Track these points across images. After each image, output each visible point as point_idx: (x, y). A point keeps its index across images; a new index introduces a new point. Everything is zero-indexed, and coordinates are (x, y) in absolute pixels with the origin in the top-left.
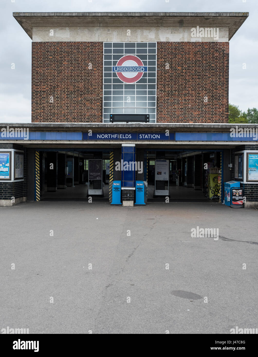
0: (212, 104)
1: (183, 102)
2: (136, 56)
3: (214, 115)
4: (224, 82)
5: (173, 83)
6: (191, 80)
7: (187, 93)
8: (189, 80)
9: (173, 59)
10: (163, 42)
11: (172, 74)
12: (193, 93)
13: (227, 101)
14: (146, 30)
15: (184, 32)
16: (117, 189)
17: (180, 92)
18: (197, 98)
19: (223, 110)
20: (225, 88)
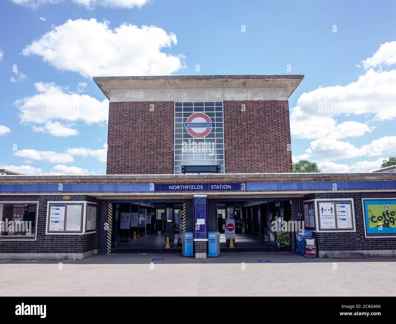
0: (277, 156)
1: (249, 155)
2: (204, 114)
3: (279, 166)
4: (286, 135)
5: (239, 137)
6: (256, 134)
7: (253, 146)
8: (254, 134)
9: (238, 116)
10: (228, 101)
11: (238, 129)
12: (259, 146)
13: (290, 153)
14: (213, 90)
15: (248, 92)
16: (189, 240)
17: (246, 145)
18: (262, 151)
19: (287, 161)
20: (287, 141)
